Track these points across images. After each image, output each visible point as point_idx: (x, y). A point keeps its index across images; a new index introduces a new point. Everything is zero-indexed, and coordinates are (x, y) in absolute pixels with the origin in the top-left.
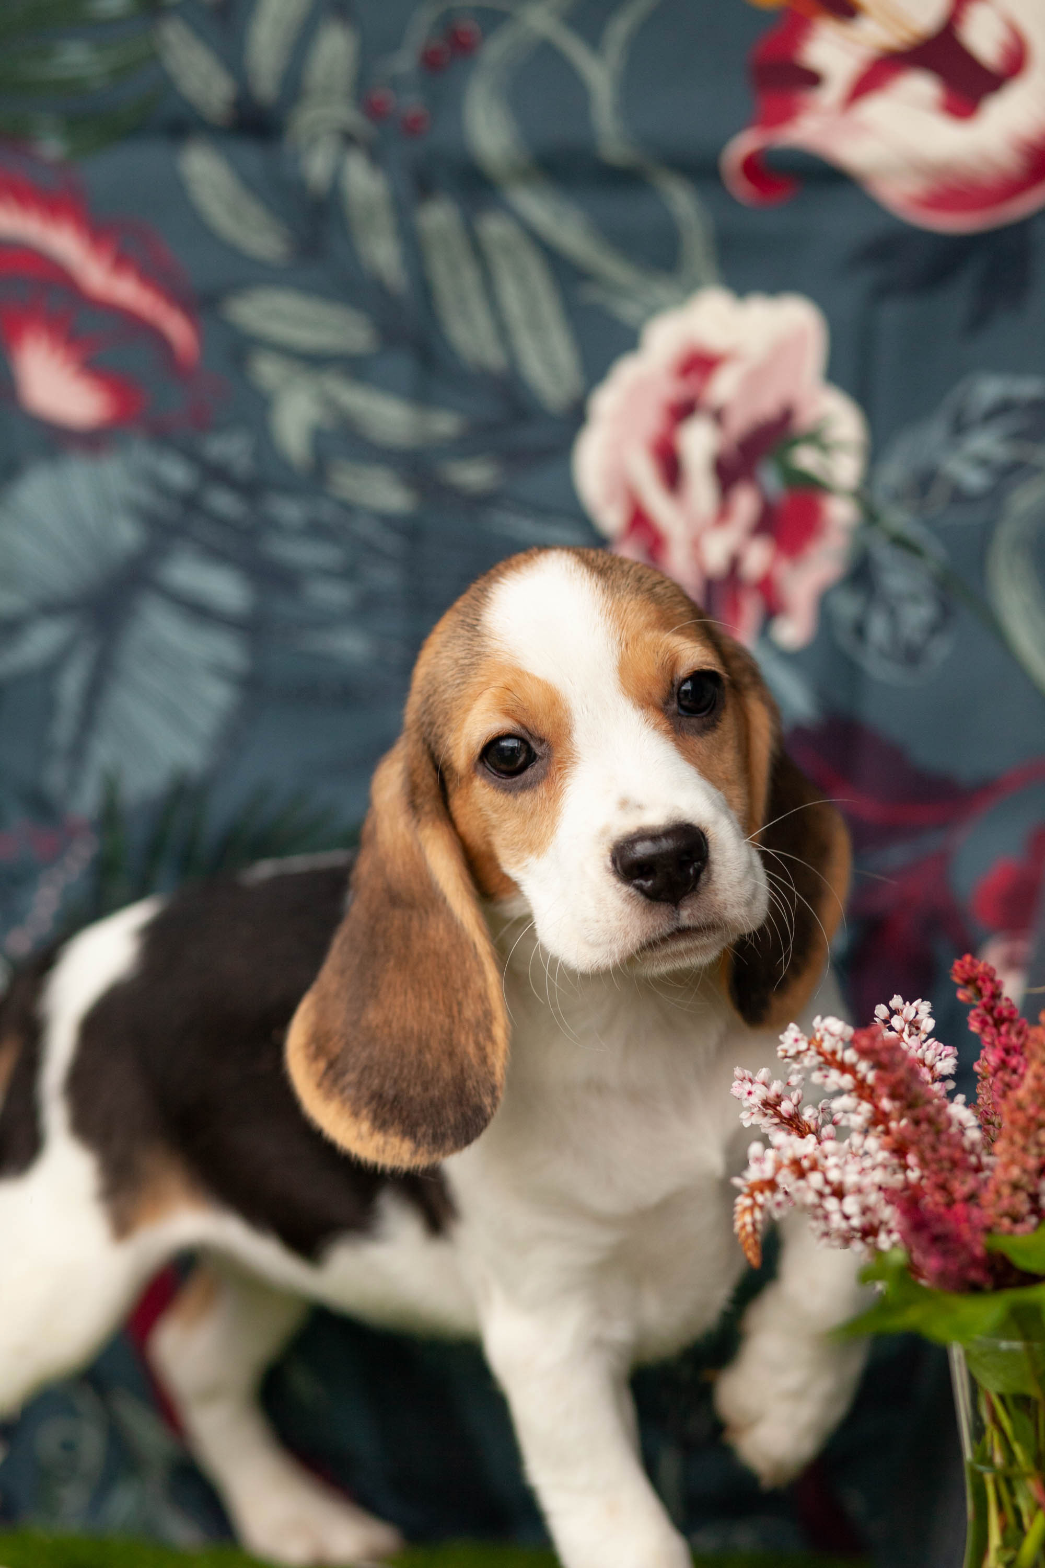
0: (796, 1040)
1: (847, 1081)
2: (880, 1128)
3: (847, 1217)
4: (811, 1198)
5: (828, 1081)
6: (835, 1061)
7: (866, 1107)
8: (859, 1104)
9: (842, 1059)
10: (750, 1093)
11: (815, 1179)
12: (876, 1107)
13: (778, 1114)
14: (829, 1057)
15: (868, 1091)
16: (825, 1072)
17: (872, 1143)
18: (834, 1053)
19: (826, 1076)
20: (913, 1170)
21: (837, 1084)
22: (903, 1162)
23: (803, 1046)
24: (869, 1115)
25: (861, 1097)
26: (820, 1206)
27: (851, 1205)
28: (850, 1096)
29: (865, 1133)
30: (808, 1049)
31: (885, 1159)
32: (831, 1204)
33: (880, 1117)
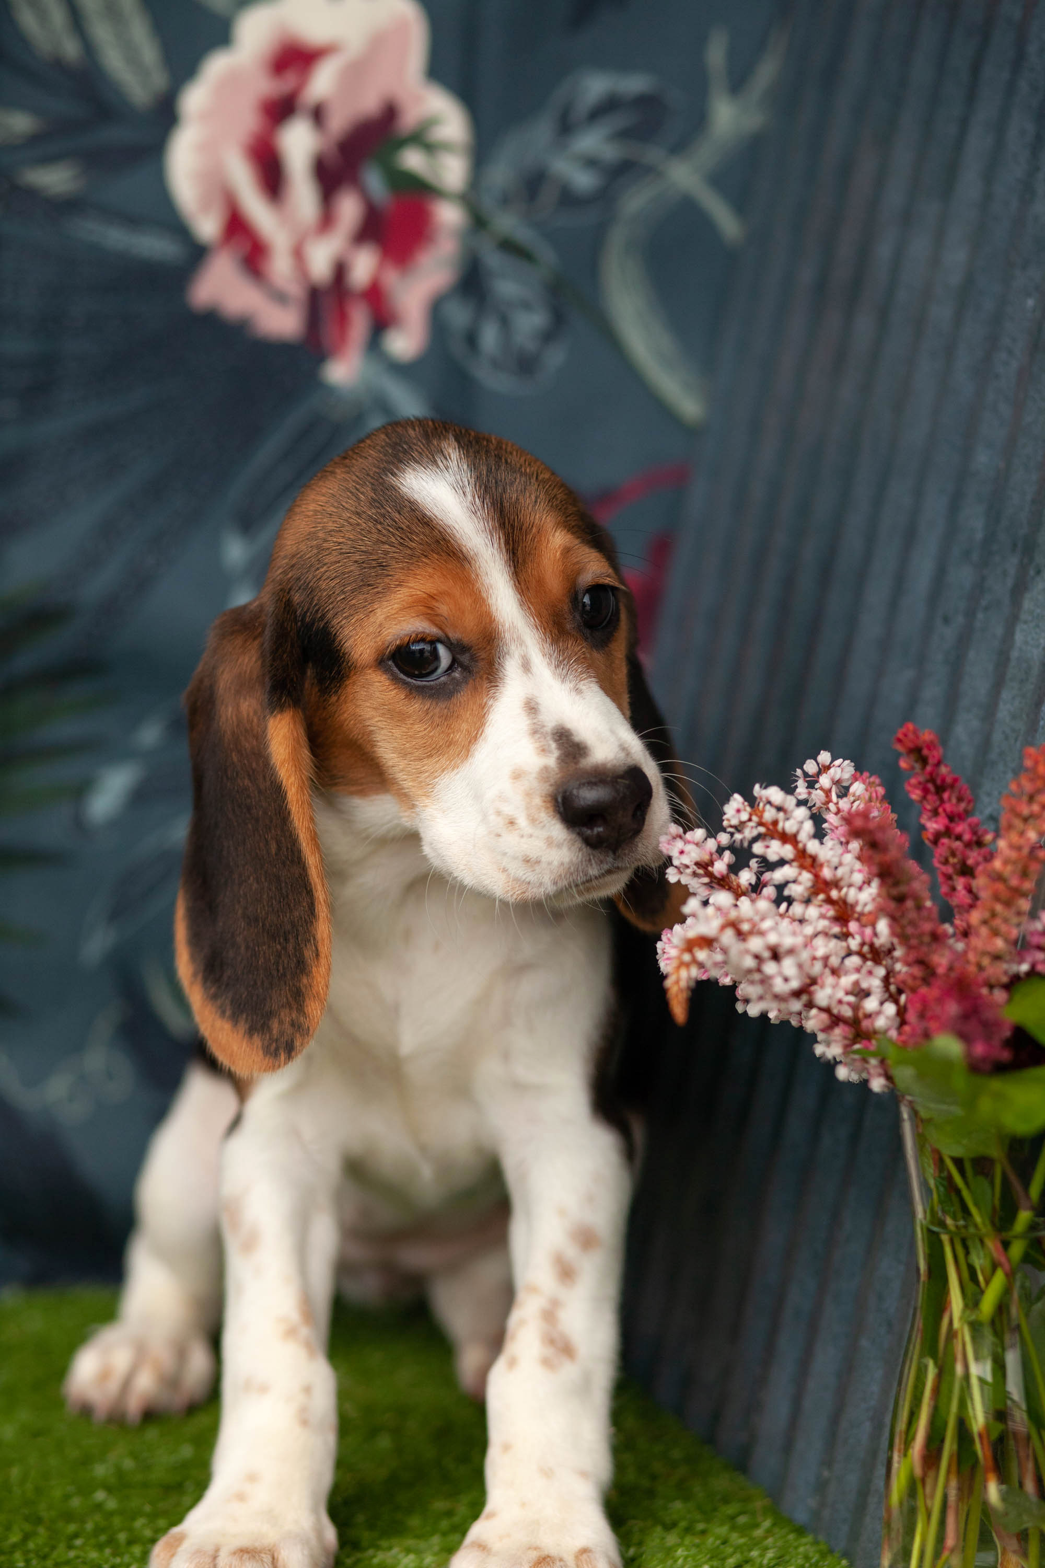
0: (738, 811)
1: (788, 851)
2: (821, 897)
3: (786, 980)
4: (749, 962)
5: (769, 851)
6: (777, 831)
7: (806, 877)
8: (800, 874)
9: (783, 829)
10: (682, 852)
11: (756, 944)
12: (817, 876)
13: (710, 875)
14: (771, 827)
15: (809, 861)
16: (766, 843)
17: (812, 912)
18: (775, 823)
19: (768, 847)
20: (853, 938)
21: (778, 853)
22: (845, 930)
23: (744, 816)
24: (809, 884)
25: (802, 867)
26: (759, 970)
27: (789, 966)
28: (791, 866)
29: (807, 902)
30: (750, 820)
31: (825, 927)
32: (770, 968)
33: (822, 886)
